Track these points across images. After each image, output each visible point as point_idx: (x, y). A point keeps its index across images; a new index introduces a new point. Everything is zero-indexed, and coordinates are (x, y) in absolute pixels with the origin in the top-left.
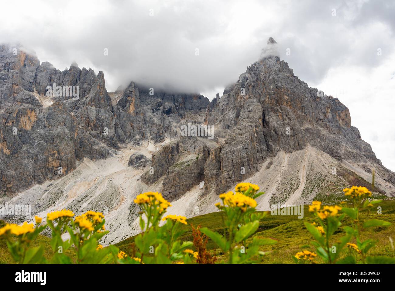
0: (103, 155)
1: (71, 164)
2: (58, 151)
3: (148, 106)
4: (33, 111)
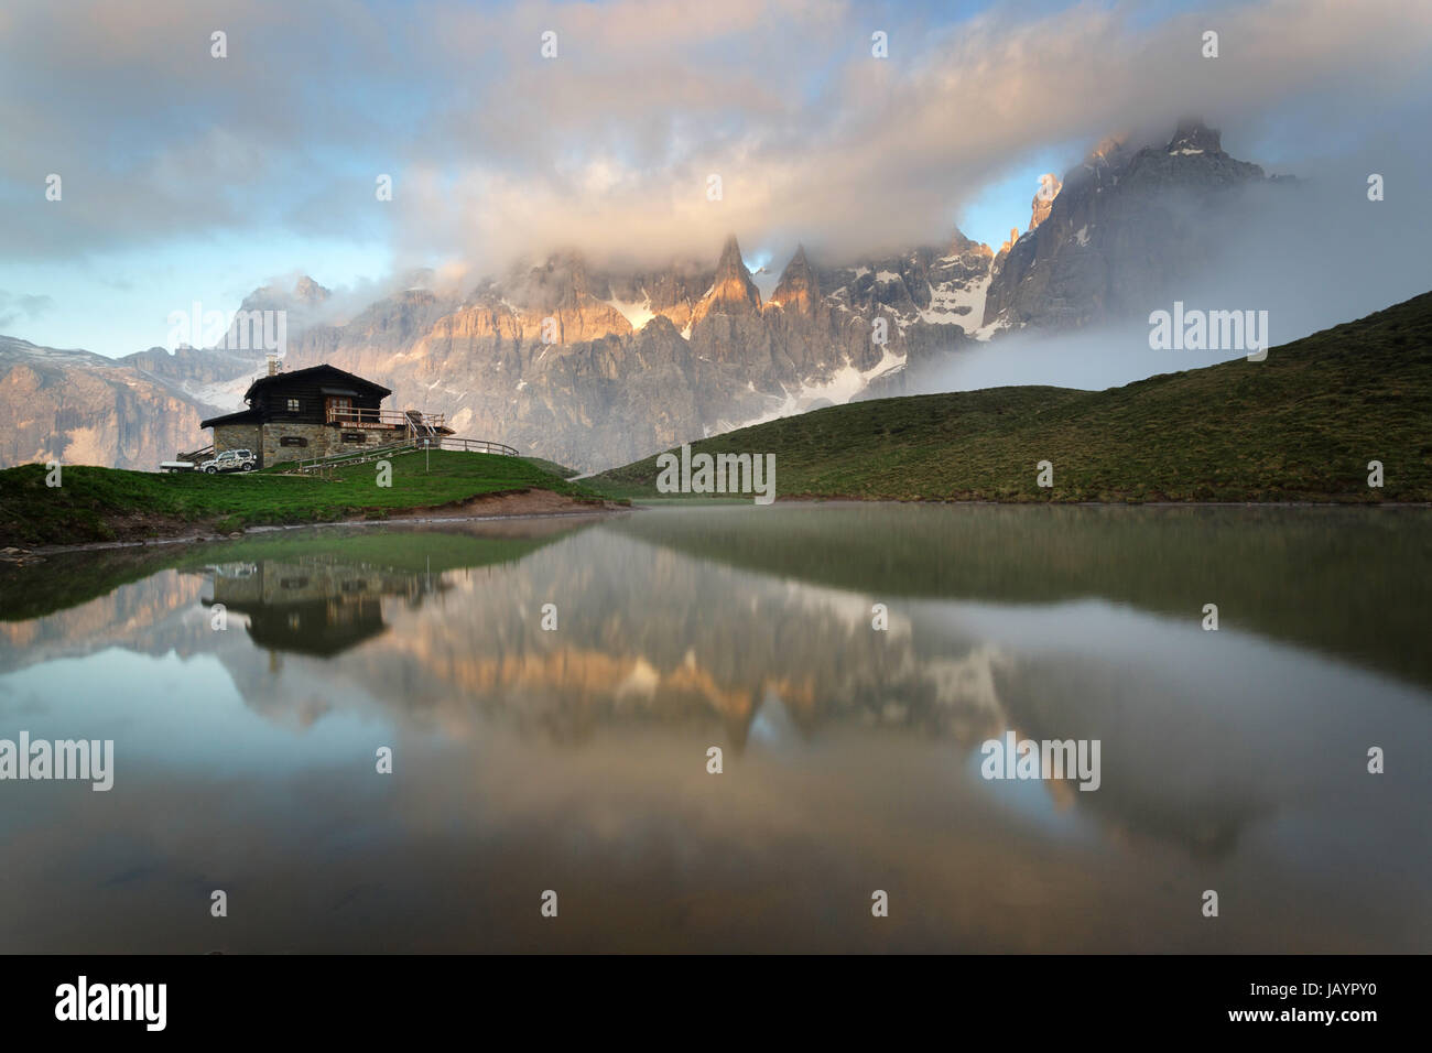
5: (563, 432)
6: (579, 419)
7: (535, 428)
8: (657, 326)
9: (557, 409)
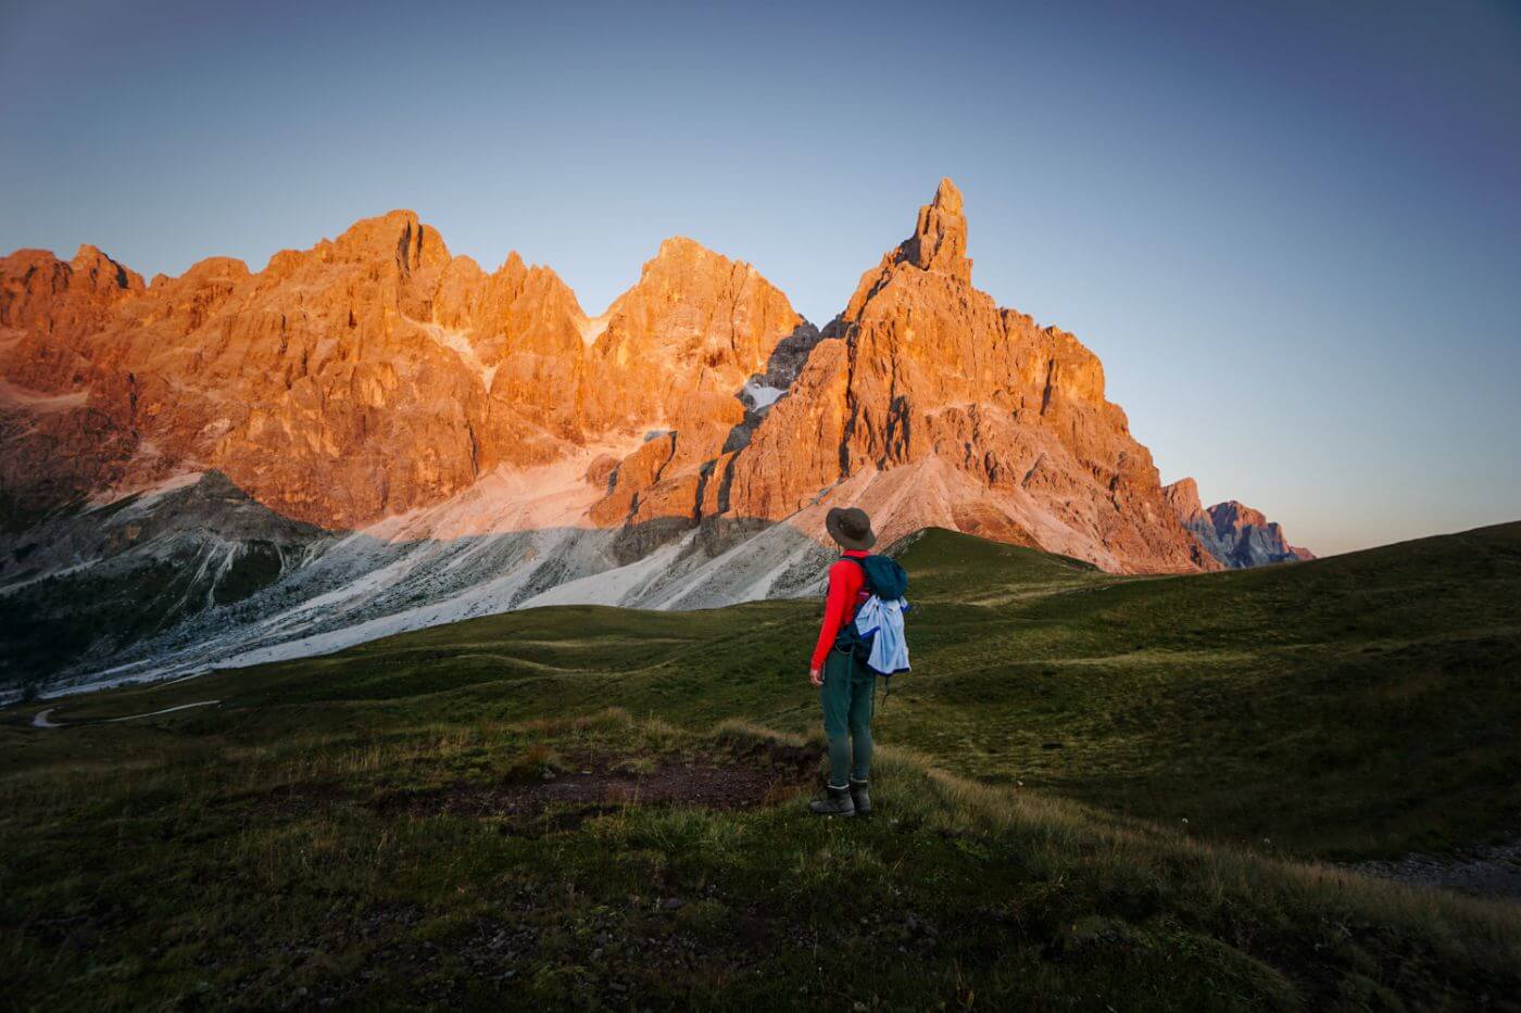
0: (544, 458)
1: (461, 476)
2: (436, 451)
3: (670, 347)
4: (389, 369)
5: (298, 458)
6: (323, 447)
7: (265, 451)
8: (441, 358)
9: (295, 432)
